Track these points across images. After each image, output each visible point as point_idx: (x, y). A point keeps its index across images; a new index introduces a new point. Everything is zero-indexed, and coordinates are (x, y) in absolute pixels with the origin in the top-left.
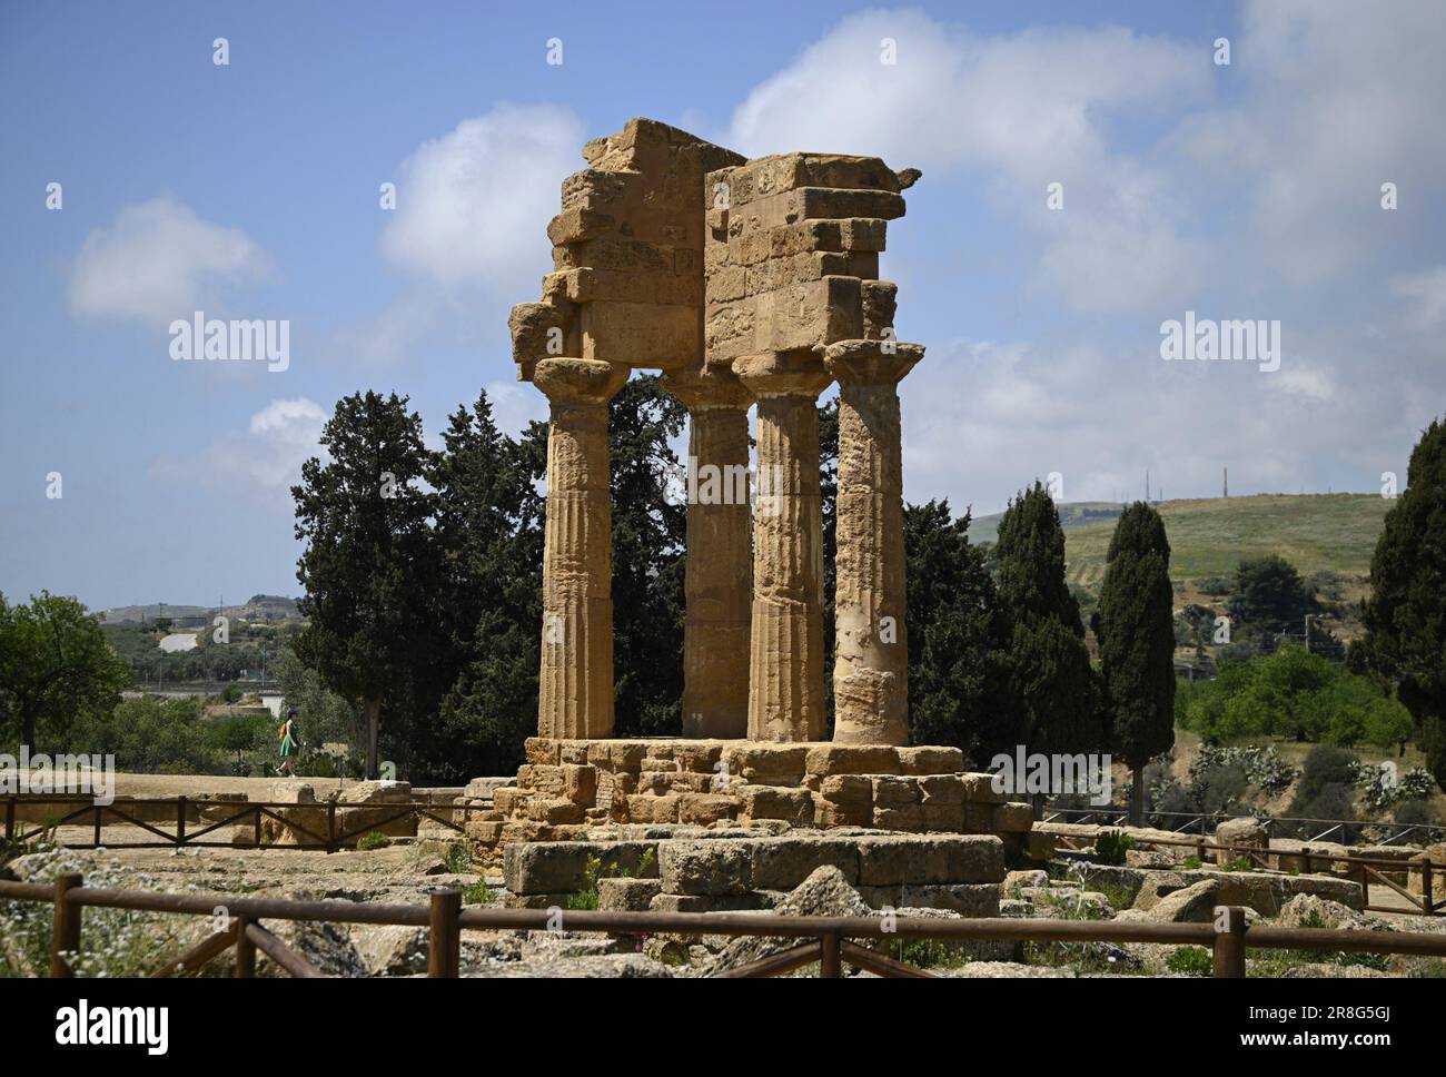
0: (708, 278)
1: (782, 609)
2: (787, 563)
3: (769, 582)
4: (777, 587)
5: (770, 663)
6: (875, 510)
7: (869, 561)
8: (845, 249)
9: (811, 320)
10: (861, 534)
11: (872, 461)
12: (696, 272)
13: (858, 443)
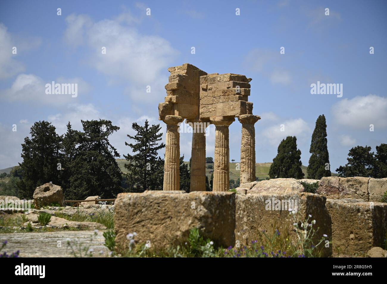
0: (201, 99)
1: (222, 172)
2: (223, 162)
3: (219, 166)
4: (221, 168)
5: (219, 185)
6: (251, 151)
7: (250, 162)
8: (242, 95)
9: (235, 110)
10: (248, 156)
11: (251, 141)
12: (198, 98)
13: (247, 137)
